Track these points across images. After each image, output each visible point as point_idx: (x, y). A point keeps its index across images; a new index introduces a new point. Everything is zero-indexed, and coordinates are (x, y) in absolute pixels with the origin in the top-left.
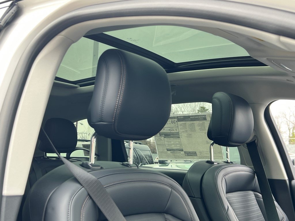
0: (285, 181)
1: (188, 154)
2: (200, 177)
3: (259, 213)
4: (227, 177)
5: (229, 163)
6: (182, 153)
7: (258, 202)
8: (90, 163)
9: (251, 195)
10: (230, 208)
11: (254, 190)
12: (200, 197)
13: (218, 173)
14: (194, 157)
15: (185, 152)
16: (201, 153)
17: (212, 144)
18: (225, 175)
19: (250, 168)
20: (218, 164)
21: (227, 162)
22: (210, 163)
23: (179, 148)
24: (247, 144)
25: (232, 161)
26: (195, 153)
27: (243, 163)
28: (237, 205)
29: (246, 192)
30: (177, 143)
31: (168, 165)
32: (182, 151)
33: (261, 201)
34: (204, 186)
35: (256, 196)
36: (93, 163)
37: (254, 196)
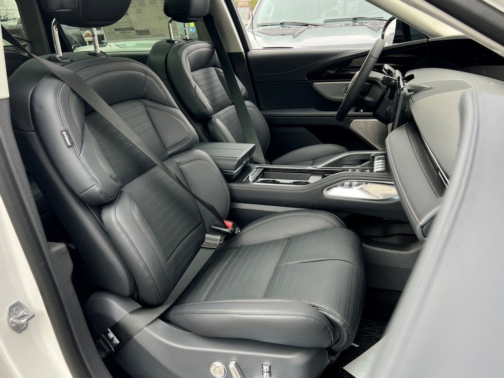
0: (242, 53)
1: (139, 32)
2: (163, 58)
3: (221, 87)
4: (190, 55)
5: (188, 40)
6: (133, 32)
7: (220, 77)
8: (58, 56)
9: (213, 70)
10: (197, 86)
11: (215, 66)
12: (167, 79)
13: (181, 53)
14: (147, 36)
15: (136, 31)
16: (154, 30)
17: (170, 21)
18: (188, 54)
19: (209, 43)
20: (179, 42)
21: (186, 40)
22: (171, 42)
23: (128, 27)
24: (203, 17)
25: (191, 38)
26: (148, 31)
27: (200, 38)
28: (202, 83)
29: (208, 68)
30: (126, 20)
31: (105, 46)
32: (133, 29)
33: (222, 76)
34: (169, 67)
35: (217, 72)
36: (61, 55)
37: (215, 71)
